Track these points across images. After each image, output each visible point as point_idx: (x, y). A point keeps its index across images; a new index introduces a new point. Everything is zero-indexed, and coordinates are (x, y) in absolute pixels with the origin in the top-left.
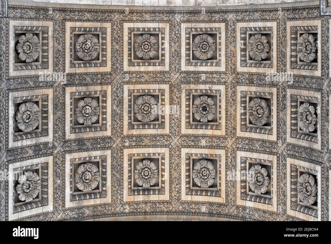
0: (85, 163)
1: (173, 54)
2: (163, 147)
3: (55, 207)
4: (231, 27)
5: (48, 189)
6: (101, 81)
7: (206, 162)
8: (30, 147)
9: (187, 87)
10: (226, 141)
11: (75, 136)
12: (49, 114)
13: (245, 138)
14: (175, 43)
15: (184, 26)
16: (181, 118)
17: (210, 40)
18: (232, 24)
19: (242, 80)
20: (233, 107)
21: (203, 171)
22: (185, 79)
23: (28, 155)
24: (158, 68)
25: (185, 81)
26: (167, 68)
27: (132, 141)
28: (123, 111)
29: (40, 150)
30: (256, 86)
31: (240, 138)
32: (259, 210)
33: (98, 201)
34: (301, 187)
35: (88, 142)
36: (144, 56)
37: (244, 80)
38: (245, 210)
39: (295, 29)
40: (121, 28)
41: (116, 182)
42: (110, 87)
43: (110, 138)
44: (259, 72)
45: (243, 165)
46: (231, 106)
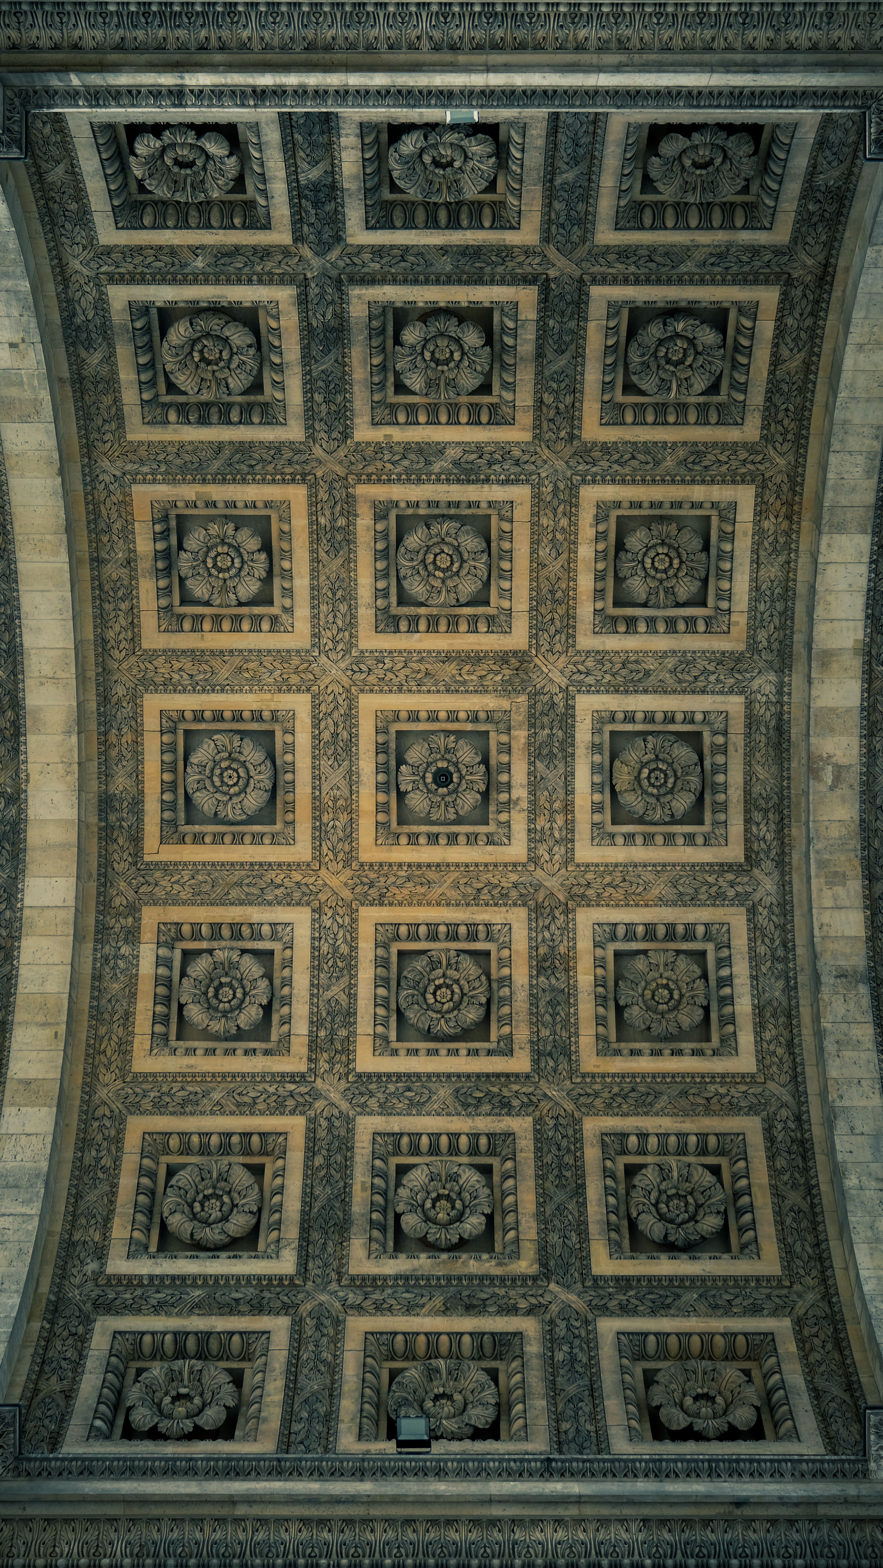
0: (259, 349)
1: (636, 662)
2: (313, 626)
3: (108, 251)
4: (732, 885)
5: (175, 227)
6: (548, 407)
7: (268, 785)
8: (333, 171)
9: (519, 717)
10: (341, 864)
11: (359, 318)
12: (447, 232)
13: (355, 939)
14: (673, 671)
15: (735, 704)
16: (410, 691)
17: (682, 803)
18: (739, 889)
19: (548, 928)
20: (453, 894)
21: (236, 771)
22: (547, 707)
23: (304, 166)
24: (585, 610)
25: (539, 706)
26: (586, 641)
27: (333, 514)
28: (438, 480)
29: (316, 204)
30: (531, 986)
31: (354, 921)
32: (133, 995)
33: (130, 397)
34: (215, 1175)
35: (336, 361)
36: (629, 555)
37: (547, 934)
38: (126, 941)
39: (735, 1150)
40: (736, 474)
41: (196, 459)
42: (527, 436)
43: (346, 435)
44: (580, 996)
45: (266, 929)
46: (456, 886)
